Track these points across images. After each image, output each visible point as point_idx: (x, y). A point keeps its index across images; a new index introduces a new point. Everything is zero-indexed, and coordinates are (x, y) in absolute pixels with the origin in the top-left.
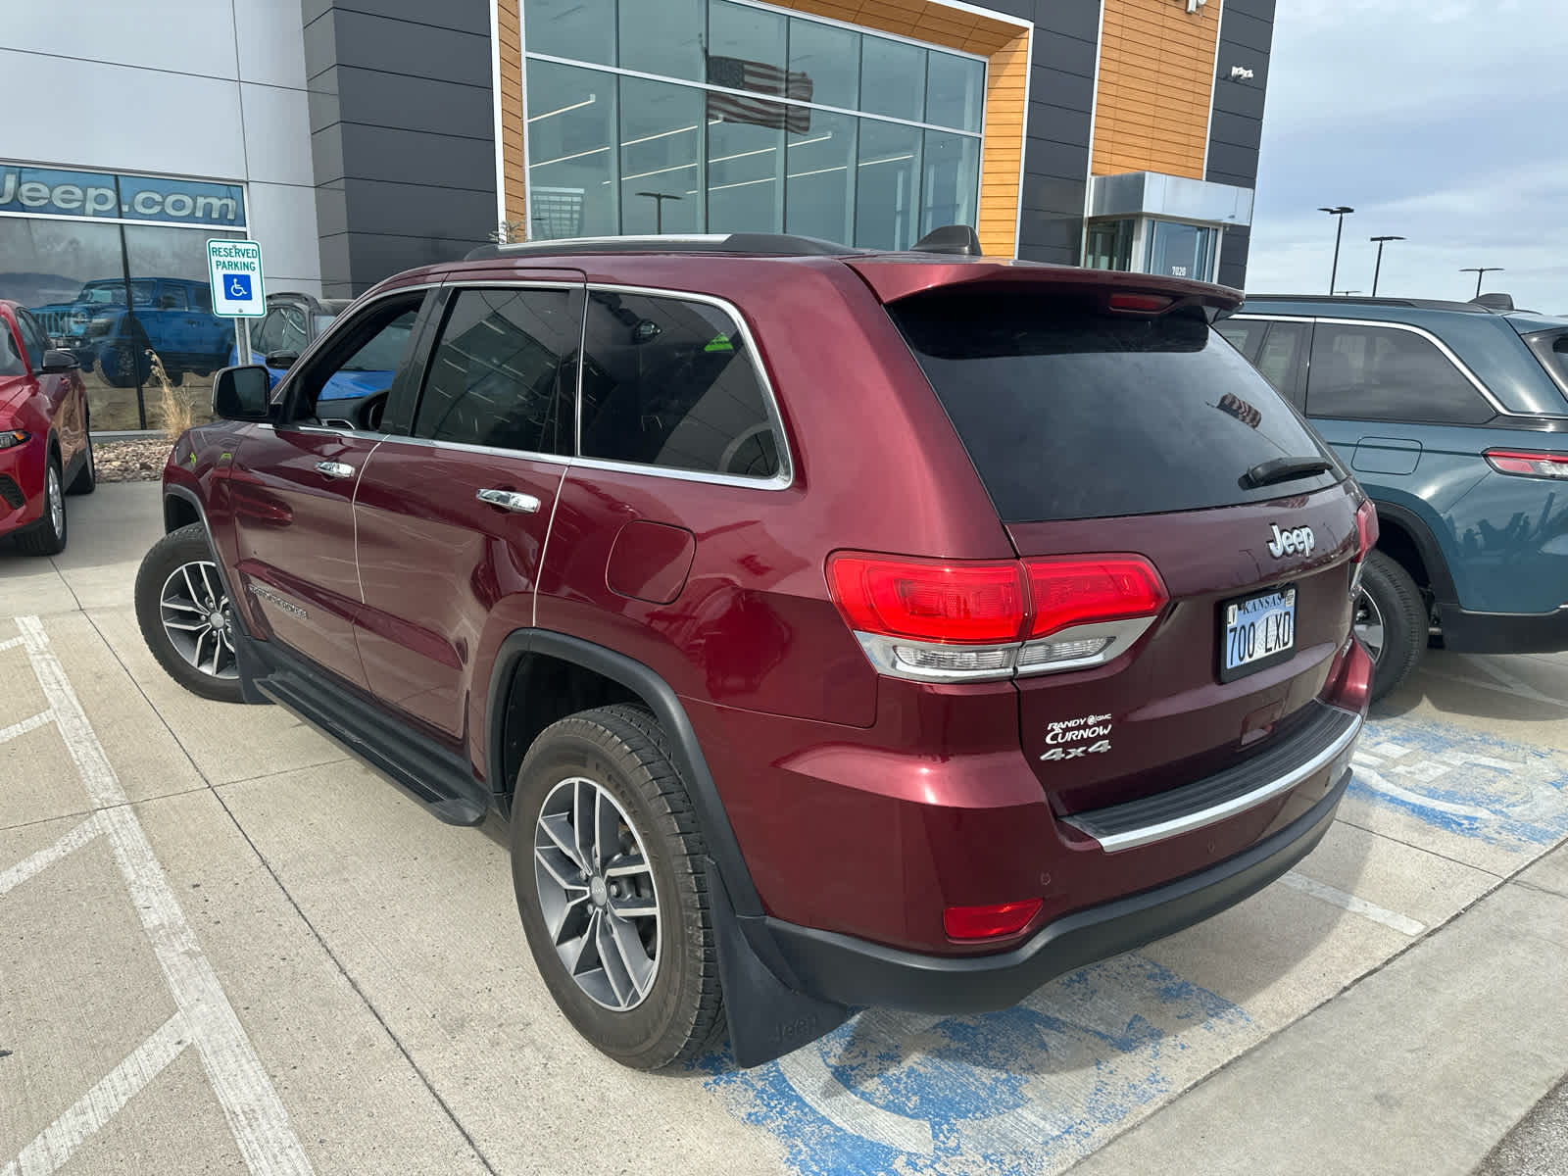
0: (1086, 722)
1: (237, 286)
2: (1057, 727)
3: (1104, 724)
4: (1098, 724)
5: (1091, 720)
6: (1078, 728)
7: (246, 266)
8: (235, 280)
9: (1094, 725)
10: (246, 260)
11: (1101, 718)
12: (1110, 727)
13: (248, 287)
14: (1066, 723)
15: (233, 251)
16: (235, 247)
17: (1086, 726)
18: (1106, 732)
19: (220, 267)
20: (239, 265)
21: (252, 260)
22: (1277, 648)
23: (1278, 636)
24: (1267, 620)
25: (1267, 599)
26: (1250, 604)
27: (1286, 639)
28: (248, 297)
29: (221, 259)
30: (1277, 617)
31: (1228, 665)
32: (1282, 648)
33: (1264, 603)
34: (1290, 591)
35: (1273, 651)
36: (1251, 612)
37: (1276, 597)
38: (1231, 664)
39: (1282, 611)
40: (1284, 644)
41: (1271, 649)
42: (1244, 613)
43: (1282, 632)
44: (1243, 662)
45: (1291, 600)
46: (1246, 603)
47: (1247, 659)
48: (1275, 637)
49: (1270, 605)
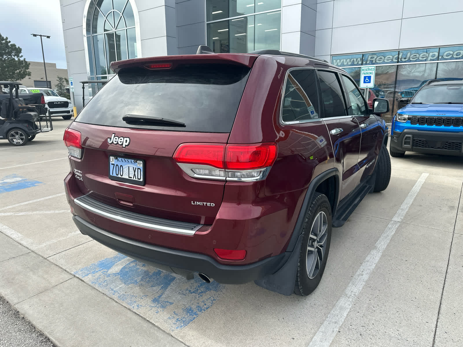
1: (367, 79)
7: (370, 73)
8: (367, 78)
10: (371, 71)
12: (82, 175)
13: (370, 79)
15: (368, 69)
16: (368, 68)
19: (363, 74)
21: (373, 71)
22: (135, 179)
23: (135, 175)
24: (129, 167)
25: (128, 160)
26: (120, 159)
27: (139, 177)
28: (370, 82)
29: (364, 72)
30: (133, 168)
31: (111, 174)
32: (137, 180)
33: (127, 161)
34: (140, 161)
35: (132, 179)
36: (120, 162)
37: (132, 161)
38: (113, 174)
39: (136, 167)
40: (138, 179)
41: (131, 178)
42: (118, 161)
43: (137, 174)
44: (118, 176)
45: (140, 164)
46: (118, 158)
47: (119, 176)
48: (133, 175)
49: (130, 162)
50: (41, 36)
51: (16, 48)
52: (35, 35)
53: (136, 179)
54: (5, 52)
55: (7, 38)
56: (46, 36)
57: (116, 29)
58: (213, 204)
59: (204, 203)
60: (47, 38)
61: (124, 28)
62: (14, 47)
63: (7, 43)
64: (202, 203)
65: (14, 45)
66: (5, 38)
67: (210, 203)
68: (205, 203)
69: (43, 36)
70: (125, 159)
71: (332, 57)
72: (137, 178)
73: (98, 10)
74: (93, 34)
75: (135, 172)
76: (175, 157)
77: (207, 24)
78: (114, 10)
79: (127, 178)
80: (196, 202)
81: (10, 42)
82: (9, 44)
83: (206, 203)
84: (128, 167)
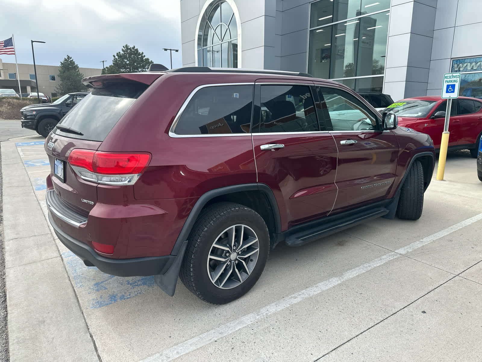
7: (455, 81)
8: (450, 86)
10: (455, 79)
13: (454, 88)
15: (452, 76)
19: (446, 82)
20: (453, 81)
21: (457, 79)
28: (453, 92)
29: (447, 80)
50: (171, 50)
51: (149, 62)
52: (166, 50)
54: (140, 65)
55: (143, 53)
56: (175, 50)
57: (222, 41)
60: (176, 51)
61: (229, 40)
62: (147, 61)
63: (142, 57)
65: (148, 59)
66: (141, 53)
69: (173, 50)
71: (453, 60)
73: (209, 24)
74: (203, 47)
77: (310, 30)
78: (221, 23)
81: (144, 56)
82: (144, 58)
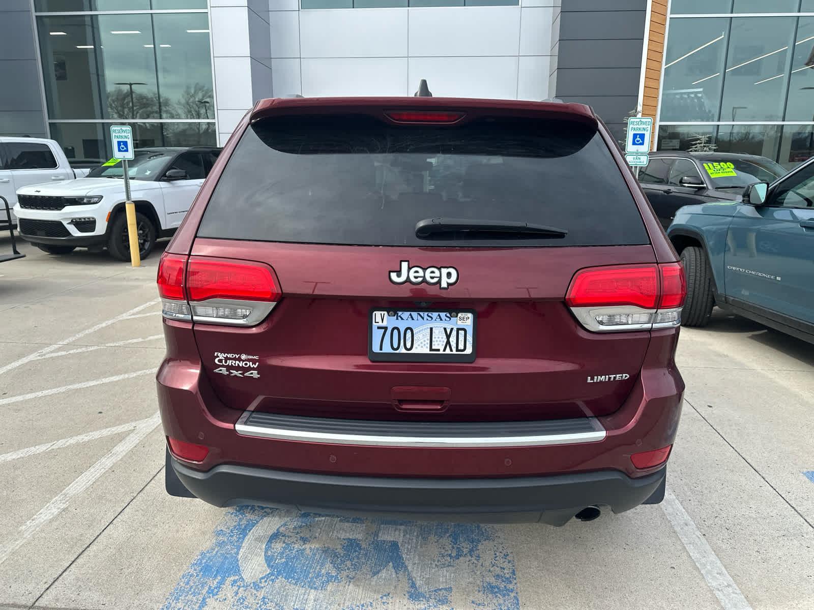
0: (239, 357)
2: (221, 356)
3: (254, 362)
4: (249, 360)
5: (244, 357)
6: (235, 359)
9: (246, 360)
11: (251, 357)
12: (257, 364)
14: (226, 354)
17: (240, 359)
18: (255, 367)
22: (448, 351)
23: (448, 343)
24: (431, 329)
25: (430, 314)
26: (406, 315)
27: (461, 347)
30: (445, 329)
31: (376, 348)
32: (454, 352)
33: (426, 317)
34: (463, 314)
35: (441, 352)
36: (405, 320)
37: (443, 315)
38: (381, 349)
39: (452, 327)
40: (457, 350)
41: (438, 350)
42: (397, 319)
43: (455, 341)
44: (397, 352)
45: (466, 320)
46: (400, 313)
47: (402, 350)
48: (445, 344)
49: (434, 319)
53: (451, 350)
58: (627, 375)
59: (610, 376)
64: (607, 376)
67: (621, 375)
68: (612, 376)
70: (421, 313)
72: (454, 349)
75: (448, 337)
76: (571, 297)
79: (427, 351)
80: (596, 377)
83: (615, 376)
84: (429, 330)
